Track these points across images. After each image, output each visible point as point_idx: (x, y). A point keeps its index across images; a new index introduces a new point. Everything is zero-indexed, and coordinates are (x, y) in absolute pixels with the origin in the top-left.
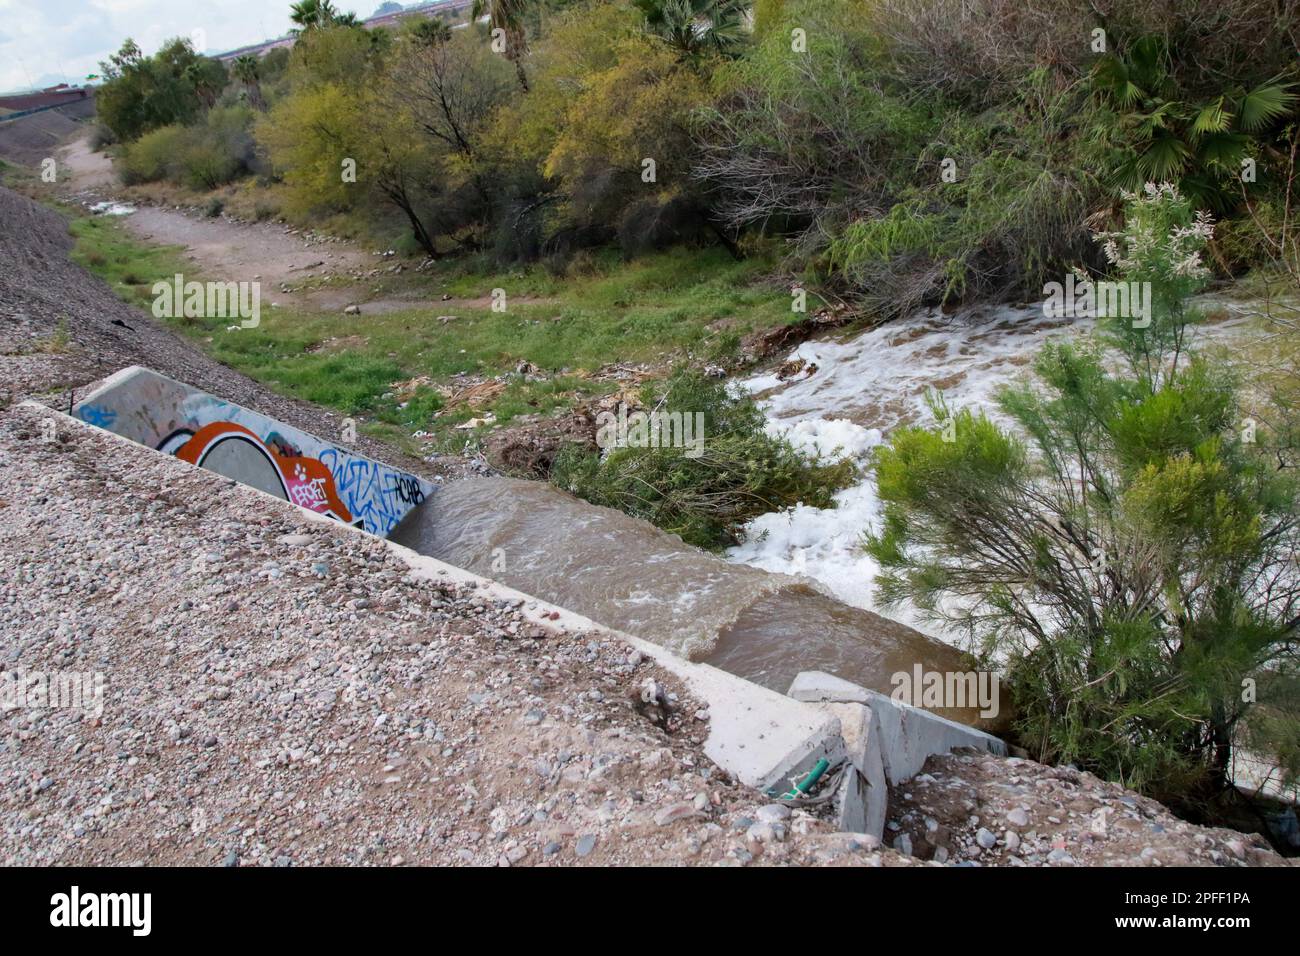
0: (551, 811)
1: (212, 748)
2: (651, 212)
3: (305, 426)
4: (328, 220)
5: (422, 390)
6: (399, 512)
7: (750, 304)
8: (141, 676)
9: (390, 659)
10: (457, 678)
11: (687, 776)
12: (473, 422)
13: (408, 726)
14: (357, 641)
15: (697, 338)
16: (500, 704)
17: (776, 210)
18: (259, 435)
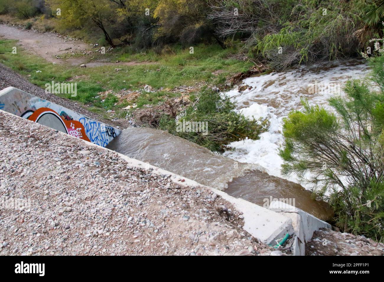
0: (196, 252)
1: (68, 230)
2: (193, 31)
3: (69, 108)
4: (73, 32)
5: (110, 95)
6: (107, 140)
7: (228, 65)
8: (37, 203)
9: (129, 197)
10: (155, 204)
11: (244, 240)
12: (128, 107)
13: (140, 221)
14: (117, 190)
15: (209, 77)
16: (173, 213)
17: (238, 31)
18: (57, 113)
